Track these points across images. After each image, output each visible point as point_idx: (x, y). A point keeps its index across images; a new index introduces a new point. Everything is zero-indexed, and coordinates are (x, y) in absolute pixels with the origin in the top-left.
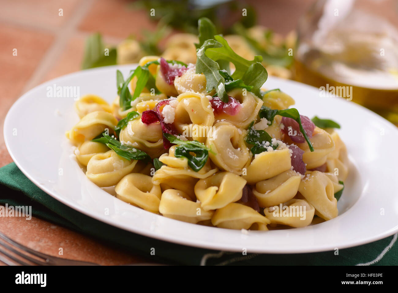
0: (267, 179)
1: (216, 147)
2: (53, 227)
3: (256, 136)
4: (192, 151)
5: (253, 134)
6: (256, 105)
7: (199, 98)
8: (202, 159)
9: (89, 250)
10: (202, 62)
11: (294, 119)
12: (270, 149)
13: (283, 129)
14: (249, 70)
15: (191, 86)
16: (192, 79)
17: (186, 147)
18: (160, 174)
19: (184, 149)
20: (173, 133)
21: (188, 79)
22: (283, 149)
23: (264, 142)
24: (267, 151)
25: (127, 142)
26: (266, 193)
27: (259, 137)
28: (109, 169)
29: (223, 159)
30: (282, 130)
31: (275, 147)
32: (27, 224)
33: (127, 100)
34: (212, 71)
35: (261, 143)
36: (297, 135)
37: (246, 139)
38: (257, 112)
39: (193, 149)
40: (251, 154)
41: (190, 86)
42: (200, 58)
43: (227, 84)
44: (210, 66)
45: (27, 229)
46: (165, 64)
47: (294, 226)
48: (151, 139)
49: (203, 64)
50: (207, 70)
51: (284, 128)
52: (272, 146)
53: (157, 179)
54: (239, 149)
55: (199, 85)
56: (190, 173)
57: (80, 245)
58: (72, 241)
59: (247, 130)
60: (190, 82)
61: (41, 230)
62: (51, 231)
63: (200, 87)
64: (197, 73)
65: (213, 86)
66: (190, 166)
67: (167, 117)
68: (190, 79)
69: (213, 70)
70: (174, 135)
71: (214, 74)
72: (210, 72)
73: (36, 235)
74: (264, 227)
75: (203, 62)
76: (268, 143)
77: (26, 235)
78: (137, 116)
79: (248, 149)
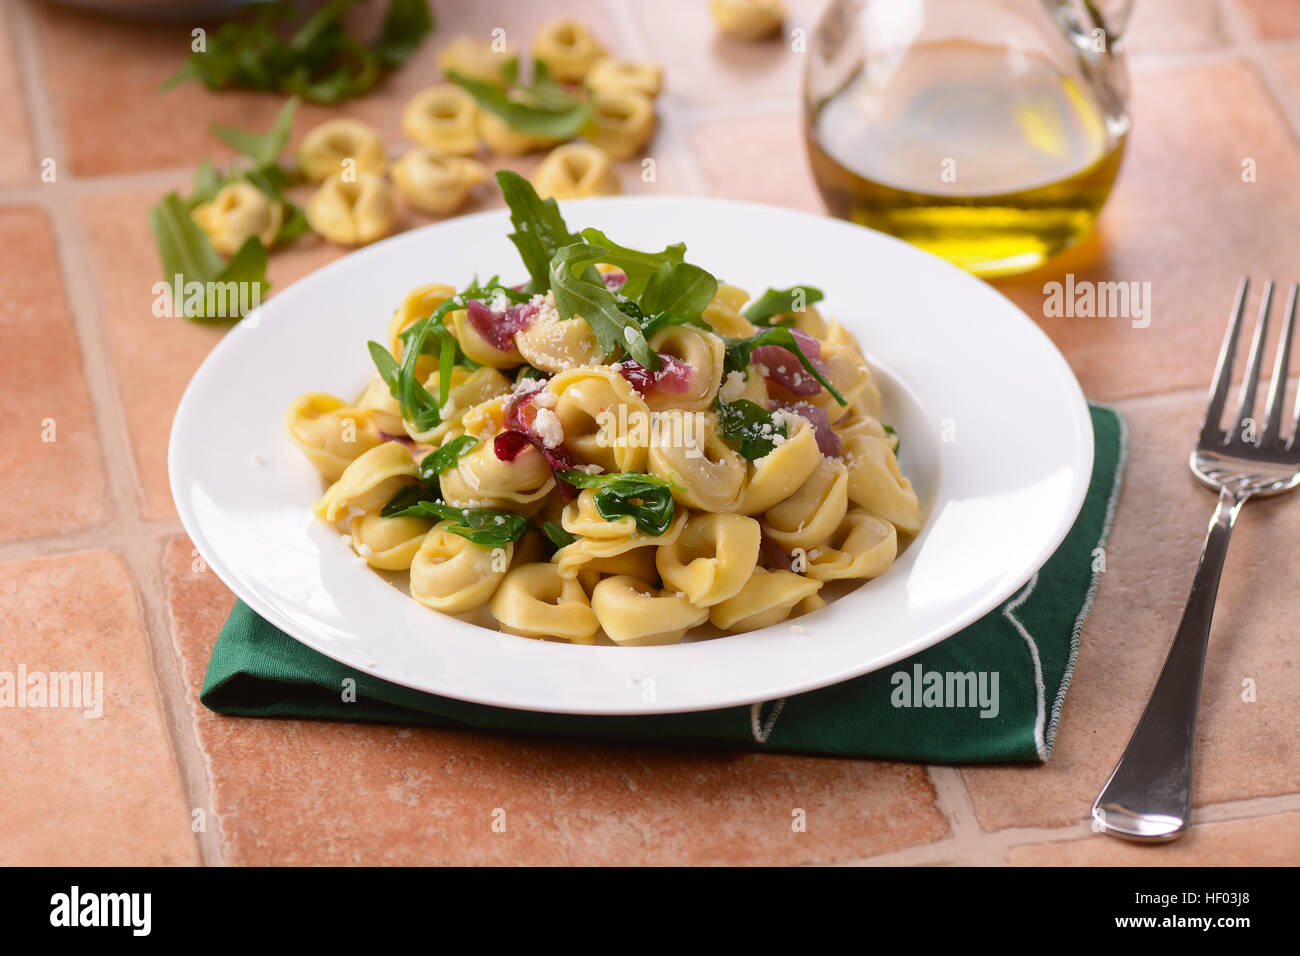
0: (786, 500)
1: (679, 472)
2: (405, 734)
3: (737, 418)
4: (635, 496)
5: (729, 416)
6: (711, 350)
7: (605, 380)
8: (664, 509)
9: (508, 764)
10: (570, 293)
11: (781, 345)
12: (777, 439)
13: (768, 375)
14: (662, 277)
15: (566, 351)
16: (562, 336)
17: (618, 491)
18: (570, 557)
19: (615, 497)
20: (571, 463)
21: (552, 338)
22: (799, 430)
23: (756, 426)
24: (776, 447)
25: (468, 502)
26: (800, 530)
27: (743, 418)
28: (469, 579)
29: (698, 492)
30: (766, 378)
31: (784, 431)
32: (352, 746)
33: (424, 409)
34: (599, 306)
35: (751, 429)
36: (803, 382)
37: (720, 431)
38: (720, 366)
39: (634, 490)
40: (744, 460)
41: (563, 350)
42: (563, 286)
43: (644, 326)
44: (592, 298)
45: (360, 759)
46: (482, 312)
47: (870, 576)
48: (526, 485)
49: (575, 298)
50: (586, 308)
51: (770, 373)
52: (777, 429)
53: (569, 568)
54: (722, 462)
55: (581, 343)
56: (645, 541)
57: (482, 758)
58: (462, 755)
59: (714, 412)
60: (560, 342)
61: (387, 751)
62: (407, 745)
63: (584, 348)
64: (562, 319)
65: (612, 338)
66: (641, 528)
67: (552, 437)
68: (558, 337)
69: (601, 305)
70: (575, 467)
71: (605, 312)
72: (596, 310)
73: (387, 767)
74: (818, 601)
75: (573, 293)
76: (767, 428)
77: (370, 775)
78: (473, 443)
79: (736, 454)
